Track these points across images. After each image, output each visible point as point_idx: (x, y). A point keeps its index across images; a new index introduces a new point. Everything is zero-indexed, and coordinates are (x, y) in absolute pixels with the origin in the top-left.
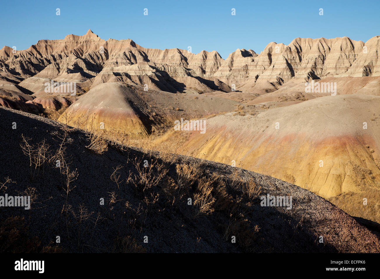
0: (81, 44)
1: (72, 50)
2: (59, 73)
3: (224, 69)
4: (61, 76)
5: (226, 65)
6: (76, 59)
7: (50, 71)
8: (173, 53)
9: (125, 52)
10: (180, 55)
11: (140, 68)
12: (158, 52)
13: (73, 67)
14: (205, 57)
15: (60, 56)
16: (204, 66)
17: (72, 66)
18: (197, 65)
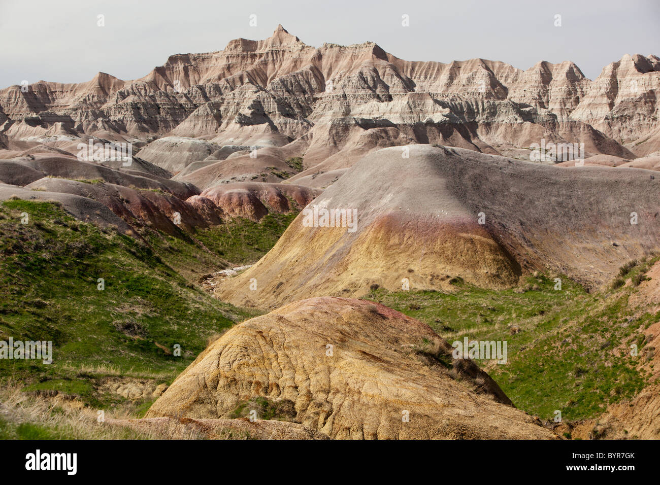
0: (263, 59)
1: (243, 75)
2: (220, 125)
3: (595, 102)
4: (225, 133)
5: (600, 94)
6: (256, 92)
7: (200, 122)
8: (471, 69)
9: (361, 73)
10: (487, 74)
11: (413, 106)
12: (436, 69)
13: (250, 112)
14: (546, 75)
15: (217, 89)
16: (545, 96)
17: (249, 108)
18: (529, 94)
